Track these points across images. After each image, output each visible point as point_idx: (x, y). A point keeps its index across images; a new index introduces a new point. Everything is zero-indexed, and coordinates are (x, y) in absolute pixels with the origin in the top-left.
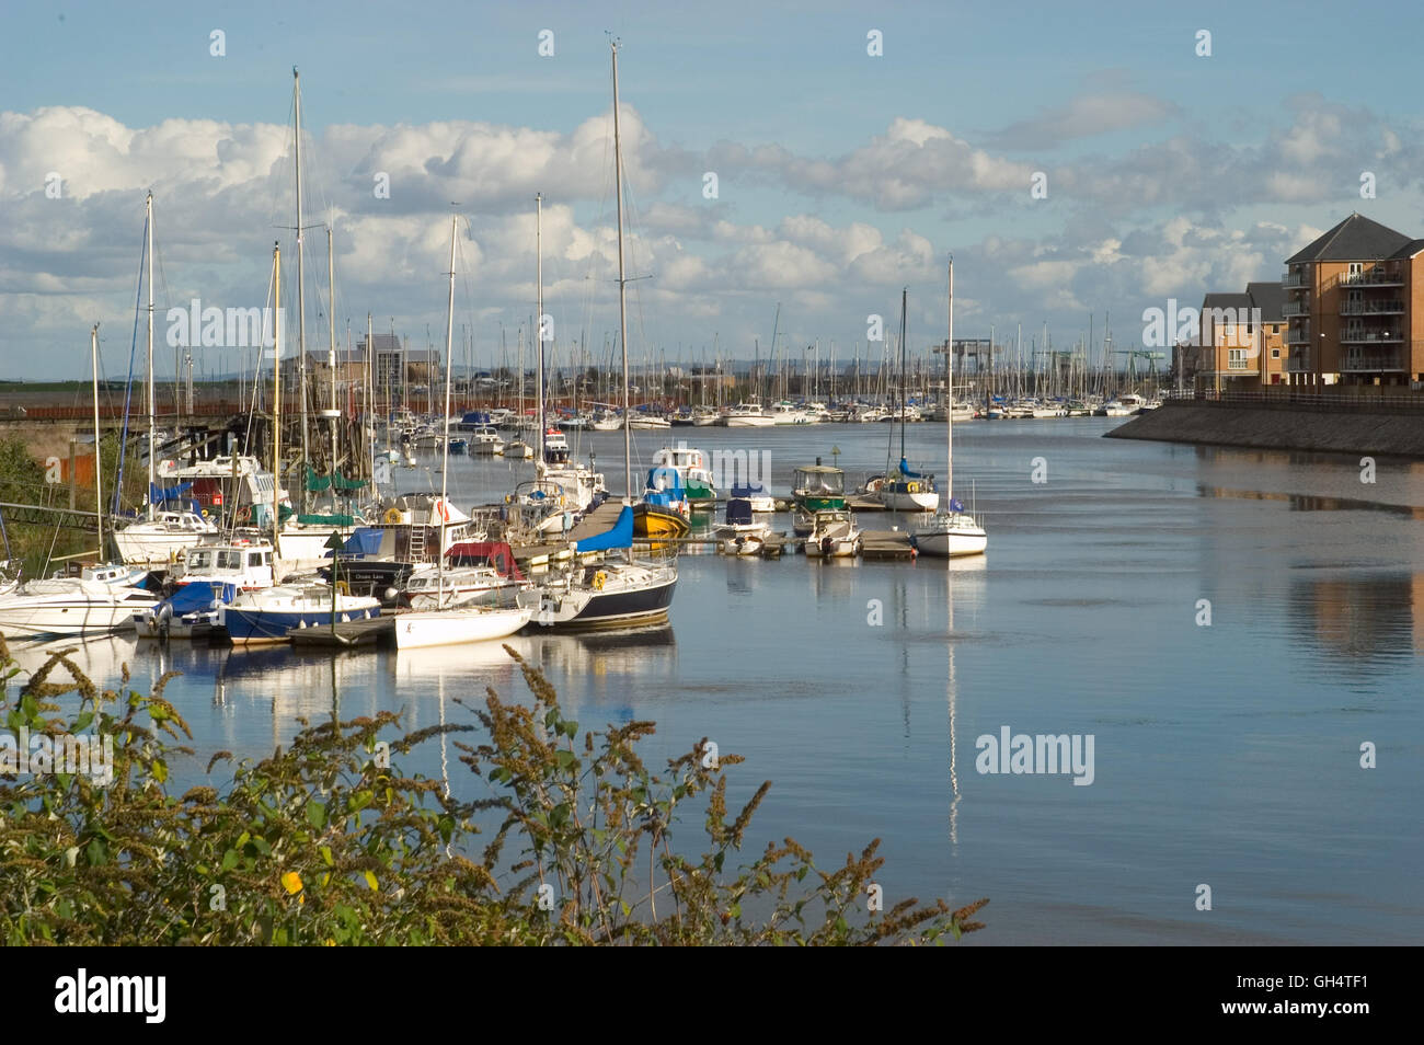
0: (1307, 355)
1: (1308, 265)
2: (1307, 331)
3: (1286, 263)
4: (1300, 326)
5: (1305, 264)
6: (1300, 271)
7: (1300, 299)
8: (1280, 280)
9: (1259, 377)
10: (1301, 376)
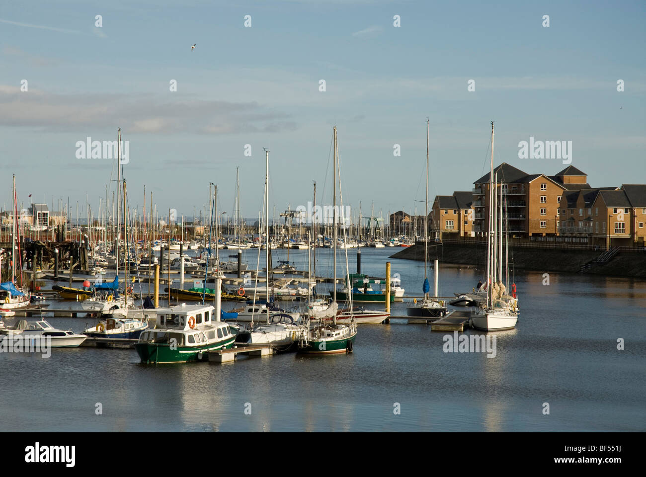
0: (484, 224)
1: (484, 185)
2: (483, 214)
3: (474, 183)
4: (480, 211)
5: (483, 184)
6: (480, 187)
7: (480, 199)
8: (471, 191)
9: (459, 233)
10: (480, 233)
